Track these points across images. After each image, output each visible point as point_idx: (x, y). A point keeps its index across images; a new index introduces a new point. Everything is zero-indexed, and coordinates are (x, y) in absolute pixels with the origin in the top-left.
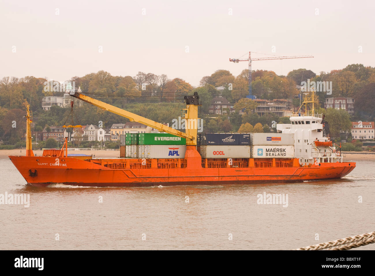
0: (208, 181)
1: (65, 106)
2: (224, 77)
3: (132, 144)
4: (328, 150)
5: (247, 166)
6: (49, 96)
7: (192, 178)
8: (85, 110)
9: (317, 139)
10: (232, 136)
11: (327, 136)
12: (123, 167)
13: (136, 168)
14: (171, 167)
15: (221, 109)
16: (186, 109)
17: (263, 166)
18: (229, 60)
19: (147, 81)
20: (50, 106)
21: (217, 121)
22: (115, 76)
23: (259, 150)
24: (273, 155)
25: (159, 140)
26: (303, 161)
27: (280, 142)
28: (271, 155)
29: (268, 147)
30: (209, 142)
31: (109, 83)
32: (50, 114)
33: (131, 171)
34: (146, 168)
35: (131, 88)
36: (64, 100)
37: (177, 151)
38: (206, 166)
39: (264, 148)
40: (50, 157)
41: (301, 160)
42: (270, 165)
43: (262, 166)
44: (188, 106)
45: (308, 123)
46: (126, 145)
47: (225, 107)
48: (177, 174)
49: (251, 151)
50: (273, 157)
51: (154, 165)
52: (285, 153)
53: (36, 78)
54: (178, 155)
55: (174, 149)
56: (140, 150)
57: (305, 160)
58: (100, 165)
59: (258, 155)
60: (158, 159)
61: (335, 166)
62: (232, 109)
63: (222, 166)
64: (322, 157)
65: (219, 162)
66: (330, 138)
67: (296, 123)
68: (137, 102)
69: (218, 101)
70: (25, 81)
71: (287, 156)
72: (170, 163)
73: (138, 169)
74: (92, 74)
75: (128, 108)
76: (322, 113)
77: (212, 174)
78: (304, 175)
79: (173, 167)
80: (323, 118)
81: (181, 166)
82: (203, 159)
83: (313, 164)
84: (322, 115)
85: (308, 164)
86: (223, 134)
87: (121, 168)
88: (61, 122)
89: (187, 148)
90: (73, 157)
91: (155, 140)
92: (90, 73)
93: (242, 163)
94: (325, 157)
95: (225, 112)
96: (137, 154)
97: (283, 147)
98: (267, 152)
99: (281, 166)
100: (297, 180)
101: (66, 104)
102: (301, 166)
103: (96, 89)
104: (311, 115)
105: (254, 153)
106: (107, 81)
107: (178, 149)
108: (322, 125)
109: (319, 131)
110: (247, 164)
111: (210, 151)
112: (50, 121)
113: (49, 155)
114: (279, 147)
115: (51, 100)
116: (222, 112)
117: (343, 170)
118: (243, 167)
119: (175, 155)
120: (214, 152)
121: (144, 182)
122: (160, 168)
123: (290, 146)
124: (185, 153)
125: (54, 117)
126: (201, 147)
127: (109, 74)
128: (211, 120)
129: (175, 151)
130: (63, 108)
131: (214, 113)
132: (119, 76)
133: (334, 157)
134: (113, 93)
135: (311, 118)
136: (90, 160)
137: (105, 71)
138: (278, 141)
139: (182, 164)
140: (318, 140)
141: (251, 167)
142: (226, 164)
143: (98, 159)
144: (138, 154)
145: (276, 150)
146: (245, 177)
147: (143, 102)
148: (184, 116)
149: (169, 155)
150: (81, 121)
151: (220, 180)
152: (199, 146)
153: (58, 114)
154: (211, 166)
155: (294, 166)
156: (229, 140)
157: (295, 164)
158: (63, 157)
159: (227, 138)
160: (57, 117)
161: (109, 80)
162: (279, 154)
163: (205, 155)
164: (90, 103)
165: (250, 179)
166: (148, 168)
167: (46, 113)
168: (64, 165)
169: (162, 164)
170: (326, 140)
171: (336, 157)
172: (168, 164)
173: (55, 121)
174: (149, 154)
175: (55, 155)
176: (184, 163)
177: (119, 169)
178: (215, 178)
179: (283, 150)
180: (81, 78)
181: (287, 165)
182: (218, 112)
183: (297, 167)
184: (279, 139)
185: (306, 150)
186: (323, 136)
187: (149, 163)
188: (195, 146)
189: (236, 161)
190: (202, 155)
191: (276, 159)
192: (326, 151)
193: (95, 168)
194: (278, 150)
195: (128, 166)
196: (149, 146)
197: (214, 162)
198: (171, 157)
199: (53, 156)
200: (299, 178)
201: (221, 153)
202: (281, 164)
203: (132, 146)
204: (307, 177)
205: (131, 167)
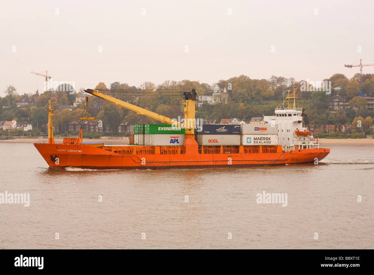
0: (204, 165)
1: (213, 103)
2: (340, 79)
3: (139, 133)
4: (306, 139)
5: (238, 152)
6: (201, 95)
7: (190, 162)
8: (229, 106)
9: (297, 129)
10: (224, 127)
11: (306, 127)
12: (131, 153)
13: (142, 154)
14: (172, 153)
15: (338, 105)
16: (185, 104)
17: (252, 152)
18: (344, 66)
19: (279, 83)
20: (202, 104)
21: (335, 114)
22: (253, 79)
23: (248, 138)
24: (260, 142)
25: (162, 130)
26: (286, 147)
27: (265, 132)
28: (258, 142)
29: (255, 136)
30: (205, 132)
31: (248, 85)
32: (202, 110)
33: (137, 157)
34: (150, 154)
35: (266, 88)
36: (213, 98)
37: (178, 140)
38: (203, 152)
39: (252, 137)
40: (68, 144)
41: (284, 146)
42: (258, 152)
43: (250, 152)
44: (187, 101)
45: (290, 115)
46: (134, 134)
47: (342, 103)
48: (177, 159)
49: (241, 139)
50: (260, 144)
51: (158, 151)
52: (270, 141)
53: (190, 81)
54: (178, 143)
55: (175, 137)
56: (146, 138)
57: (288, 147)
58: (111, 151)
59: (247, 142)
60: (160, 146)
61: (313, 152)
62: (347, 105)
63: (216, 152)
64: (302, 144)
65: (214, 149)
66: (309, 128)
67: (280, 115)
68: (271, 100)
69: (336, 99)
70: (182, 83)
71: (272, 144)
72: (171, 149)
73: (144, 155)
74: (234, 78)
75: (264, 104)
76: (302, 107)
77: (208, 159)
78: (286, 160)
79: (174, 153)
80: (303, 112)
81: (181, 152)
82: (200, 146)
83: (294, 151)
84: (302, 109)
85: (289, 150)
86: (217, 125)
87: (129, 154)
88: (210, 116)
89: (186, 137)
90: (88, 144)
91: (159, 130)
92: (233, 77)
93: (233, 149)
94: (304, 145)
95: (342, 107)
96: (143, 142)
97: (268, 136)
98: (255, 141)
99: (267, 152)
100: (280, 164)
101: (215, 102)
102: (284, 152)
103: (237, 90)
104: (292, 109)
105: (243, 141)
106: (246, 83)
107: (178, 137)
108: (302, 117)
109: (299, 122)
110: (238, 150)
111: (206, 140)
112: (202, 115)
113: (68, 143)
114: (266, 136)
115: (203, 99)
116: (339, 107)
117: (319, 156)
118: (234, 153)
119: (176, 143)
120: (210, 140)
121: (149, 166)
122: (163, 154)
123: (275, 135)
124: (184, 141)
125: (205, 112)
126: (198, 136)
127: (248, 77)
128: (331, 114)
129: (176, 140)
130: (212, 105)
131: (333, 109)
132: (256, 79)
133: (311, 144)
134: (251, 93)
135: (293, 111)
136: (102, 147)
137: (245, 75)
138: (264, 131)
139: (182, 151)
140: (299, 130)
141: (241, 153)
142: (219, 150)
143: (109, 147)
144: (145, 142)
145: (262, 138)
146: (236, 161)
147: (276, 100)
148: (183, 109)
149: (171, 143)
150: (226, 115)
151: (214, 164)
152: (197, 135)
153: (208, 110)
154: (207, 152)
155: (277, 152)
156: (222, 130)
157: (278, 150)
158: (79, 144)
159: (220, 129)
160: (207, 112)
161: (248, 82)
162: (265, 141)
163: (202, 143)
164: (102, 98)
165: (240, 163)
166: (152, 154)
167: (199, 109)
168: (79, 151)
169: (164, 150)
170: (305, 130)
171: (313, 145)
172: (169, 151)
173: (206, 115)
174: (153, 142)
175: (73, 142)
176: (183, 149)
177: (127, 155)
178: (210, 163)
179: (268, 138)
180: (226, 81)
181: (271, 151)
182: (336, 108)
183: (280, 153)
184: (265, 129)
185: (289, 138)
186: (303, 127)
187: (153, 150)
188: (192, 135)
189: (229, 147)
190: (199, 143)
191: (263, 146)
192: (305, 139)
193: (106, 154)
194: (264, 138)
195: (135, 153)
196: (153, 135)
197: (209, 149)
198: (172, 144)
199: (71, 143)
200: (282, 162)
201: (215, 141)
202: (266, 150)
203: (139, 135)
204: (289, 161)
205: (137, 153)
